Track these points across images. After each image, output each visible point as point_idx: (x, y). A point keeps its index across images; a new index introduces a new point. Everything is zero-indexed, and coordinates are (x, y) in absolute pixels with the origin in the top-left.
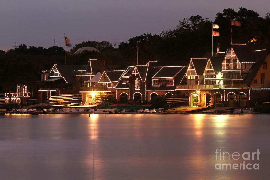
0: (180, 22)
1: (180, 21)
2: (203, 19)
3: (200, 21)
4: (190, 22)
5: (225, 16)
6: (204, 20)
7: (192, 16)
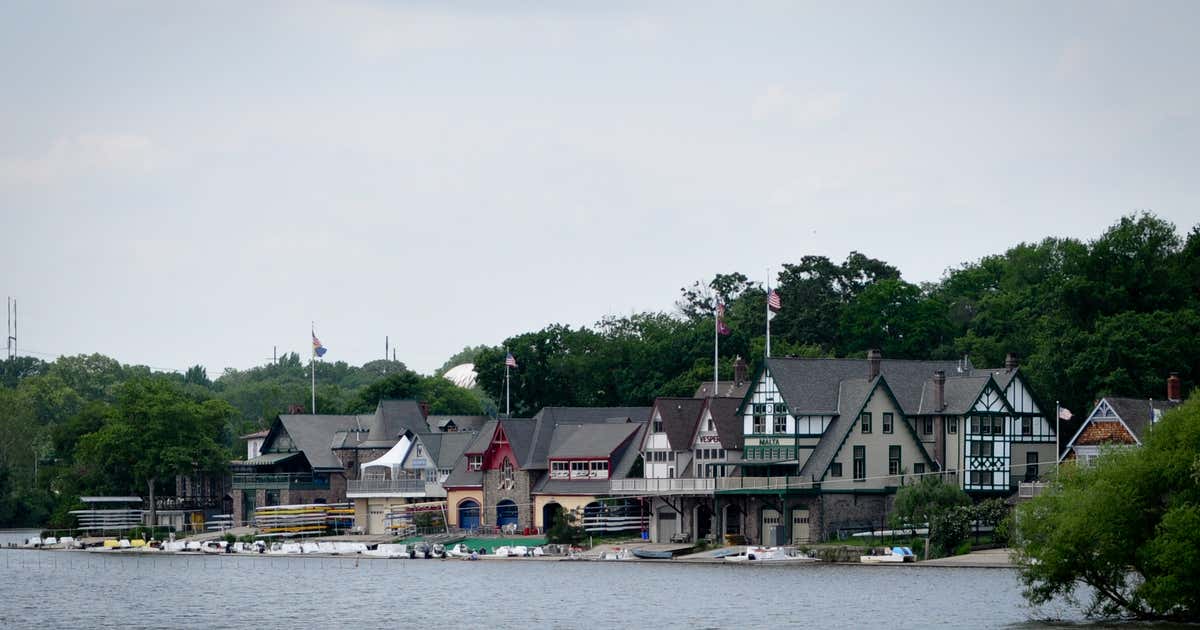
0: (683, 292)
1: (683, 289)
2: (752, 283)
3: (742, 288)
4: (714, 293)
5: (805, 276)
6: (752, 287)
7: (719, 276)
